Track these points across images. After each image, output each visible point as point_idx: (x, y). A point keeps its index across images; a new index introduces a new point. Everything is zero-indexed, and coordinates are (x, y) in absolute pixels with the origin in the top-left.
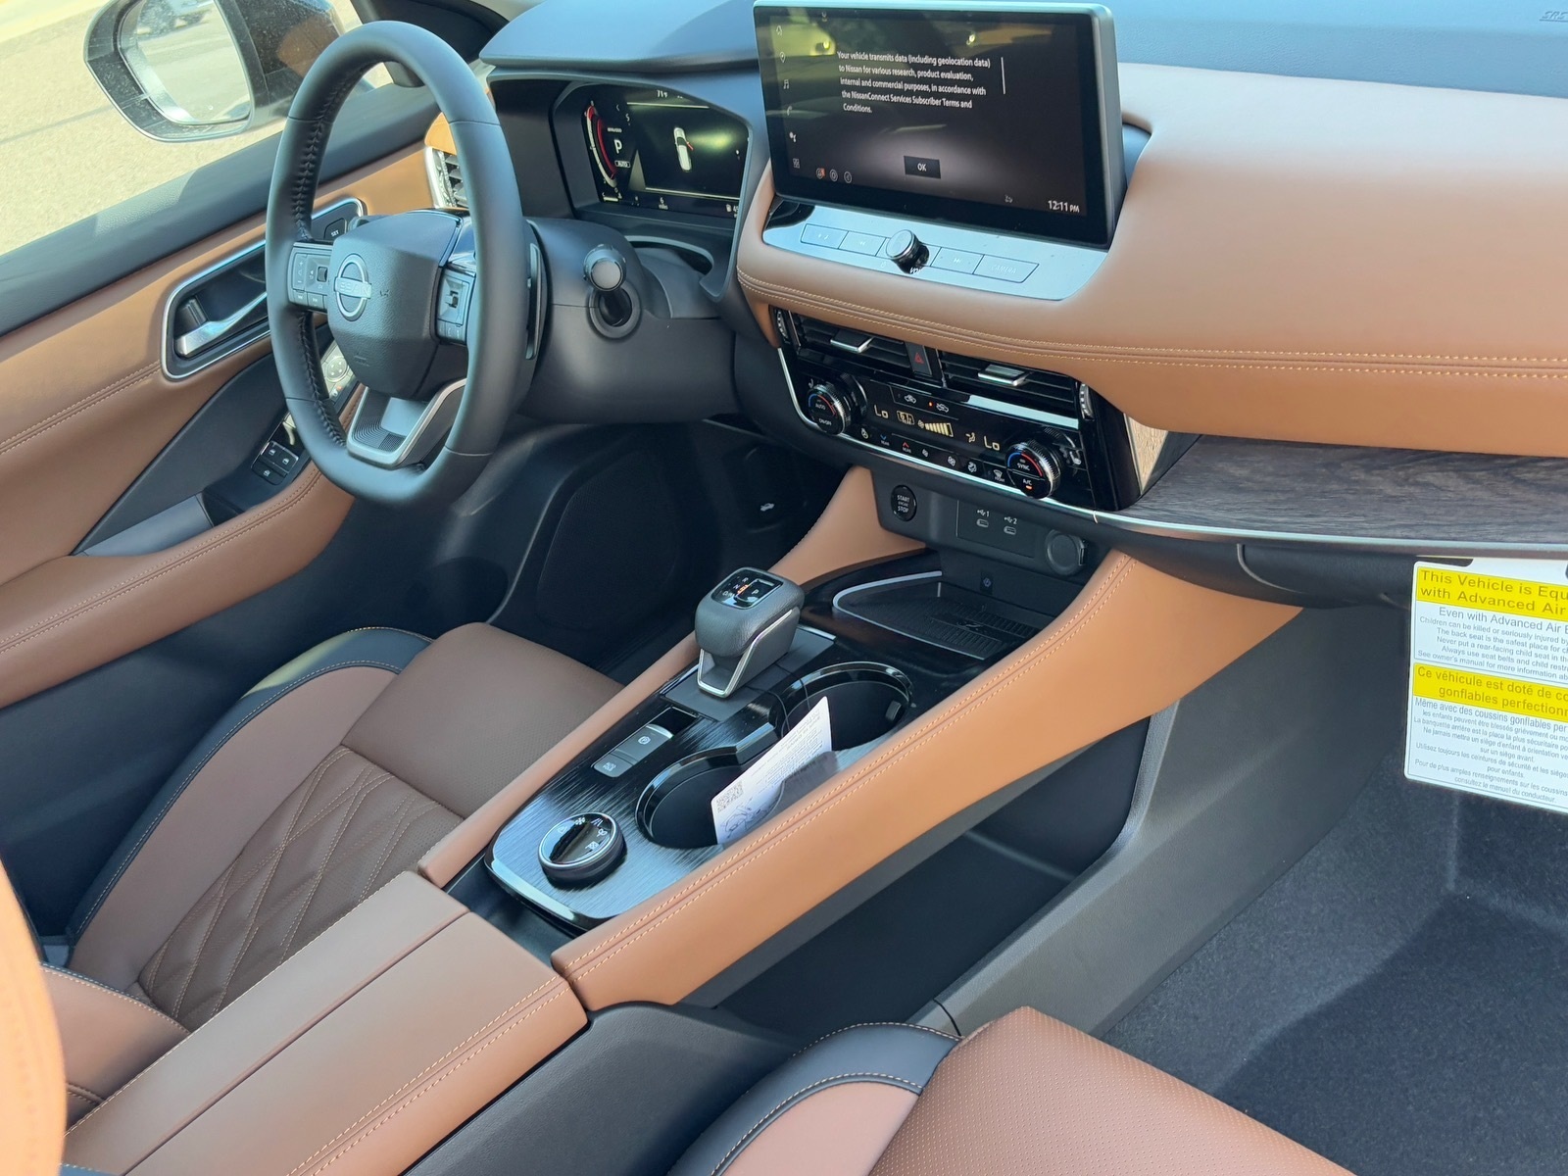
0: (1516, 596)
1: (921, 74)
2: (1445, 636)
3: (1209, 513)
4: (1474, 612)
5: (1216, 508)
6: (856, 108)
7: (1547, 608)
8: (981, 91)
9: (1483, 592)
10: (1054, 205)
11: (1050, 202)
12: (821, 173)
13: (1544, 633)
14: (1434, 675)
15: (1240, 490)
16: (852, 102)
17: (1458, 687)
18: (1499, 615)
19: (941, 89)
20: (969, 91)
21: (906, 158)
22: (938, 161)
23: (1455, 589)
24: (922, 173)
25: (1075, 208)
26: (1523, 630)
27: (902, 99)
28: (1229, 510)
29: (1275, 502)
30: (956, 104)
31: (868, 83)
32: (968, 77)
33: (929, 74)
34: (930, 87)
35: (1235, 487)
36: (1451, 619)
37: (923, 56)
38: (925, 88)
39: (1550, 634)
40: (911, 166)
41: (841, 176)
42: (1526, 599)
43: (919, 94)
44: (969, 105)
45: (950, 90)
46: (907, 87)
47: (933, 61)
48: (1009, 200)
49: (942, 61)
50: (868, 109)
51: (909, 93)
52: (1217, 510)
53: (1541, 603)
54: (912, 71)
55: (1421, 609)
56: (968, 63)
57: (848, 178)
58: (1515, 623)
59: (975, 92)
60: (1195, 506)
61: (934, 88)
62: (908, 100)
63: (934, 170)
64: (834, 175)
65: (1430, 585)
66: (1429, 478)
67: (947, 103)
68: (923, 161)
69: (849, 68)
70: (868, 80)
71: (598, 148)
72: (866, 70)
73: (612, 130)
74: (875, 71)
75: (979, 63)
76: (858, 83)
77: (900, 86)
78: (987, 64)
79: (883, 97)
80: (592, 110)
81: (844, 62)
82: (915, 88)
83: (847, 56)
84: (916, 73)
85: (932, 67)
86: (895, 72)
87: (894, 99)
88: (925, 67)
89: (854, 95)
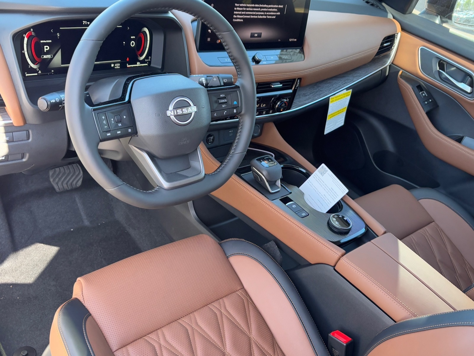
1: (262, 10)
4: (336, 101)
6: (238, 20)
7: (344, 97)
8: (279, 13)
10: (291, 40)
12: (218, 41)
16: (237, 18)
17: (333, 115)
19: (267, 13)
20: (275, 14)
21: (251, 33)
22: (261, 33)
23: (335, 99)
24: (256, 37)
25: (295, 40)
27: (254, 17)
30: (271, 17)
32: (276, 10)
33: (265, 10)
36: (334, 104)
37: (264, 5)
38: (263, 13)
39: (343, 100)
40: (252, 36)
43: (260, 15)
44: (275, 17)
45: (270, 13)
46: (257, 13)
47: (267, 6)
48: (279, 40)
49: (269, 6)
50: (242, 20)
51: (257, 15)
54: (260, 9)
55: (331, 105)
56: (277, 6)
59: (277, 14)
61: (265, 13)
62: (256, 17)
63: (260, 35)
65: (332, 100)
67: (268, 17)
68: (256, 33)
69: (238, 9)
70: (244, 12)
71: (30, 52)
72: (244, 9)
73: (44, 41)
74: (248, 9)
75: (280, 6)
76: (240, 13)
77: (254, 13)
78: (282, 6)
79: (248, 17)
80: (31, 33)
81: (237, 7)
82: (259, 13)
83: (238, 5)
84: (261, 9)
85: (266, 8)
86: (254, 9)
87: (252, 17)
88: (264, 8)
89: (238, 16)
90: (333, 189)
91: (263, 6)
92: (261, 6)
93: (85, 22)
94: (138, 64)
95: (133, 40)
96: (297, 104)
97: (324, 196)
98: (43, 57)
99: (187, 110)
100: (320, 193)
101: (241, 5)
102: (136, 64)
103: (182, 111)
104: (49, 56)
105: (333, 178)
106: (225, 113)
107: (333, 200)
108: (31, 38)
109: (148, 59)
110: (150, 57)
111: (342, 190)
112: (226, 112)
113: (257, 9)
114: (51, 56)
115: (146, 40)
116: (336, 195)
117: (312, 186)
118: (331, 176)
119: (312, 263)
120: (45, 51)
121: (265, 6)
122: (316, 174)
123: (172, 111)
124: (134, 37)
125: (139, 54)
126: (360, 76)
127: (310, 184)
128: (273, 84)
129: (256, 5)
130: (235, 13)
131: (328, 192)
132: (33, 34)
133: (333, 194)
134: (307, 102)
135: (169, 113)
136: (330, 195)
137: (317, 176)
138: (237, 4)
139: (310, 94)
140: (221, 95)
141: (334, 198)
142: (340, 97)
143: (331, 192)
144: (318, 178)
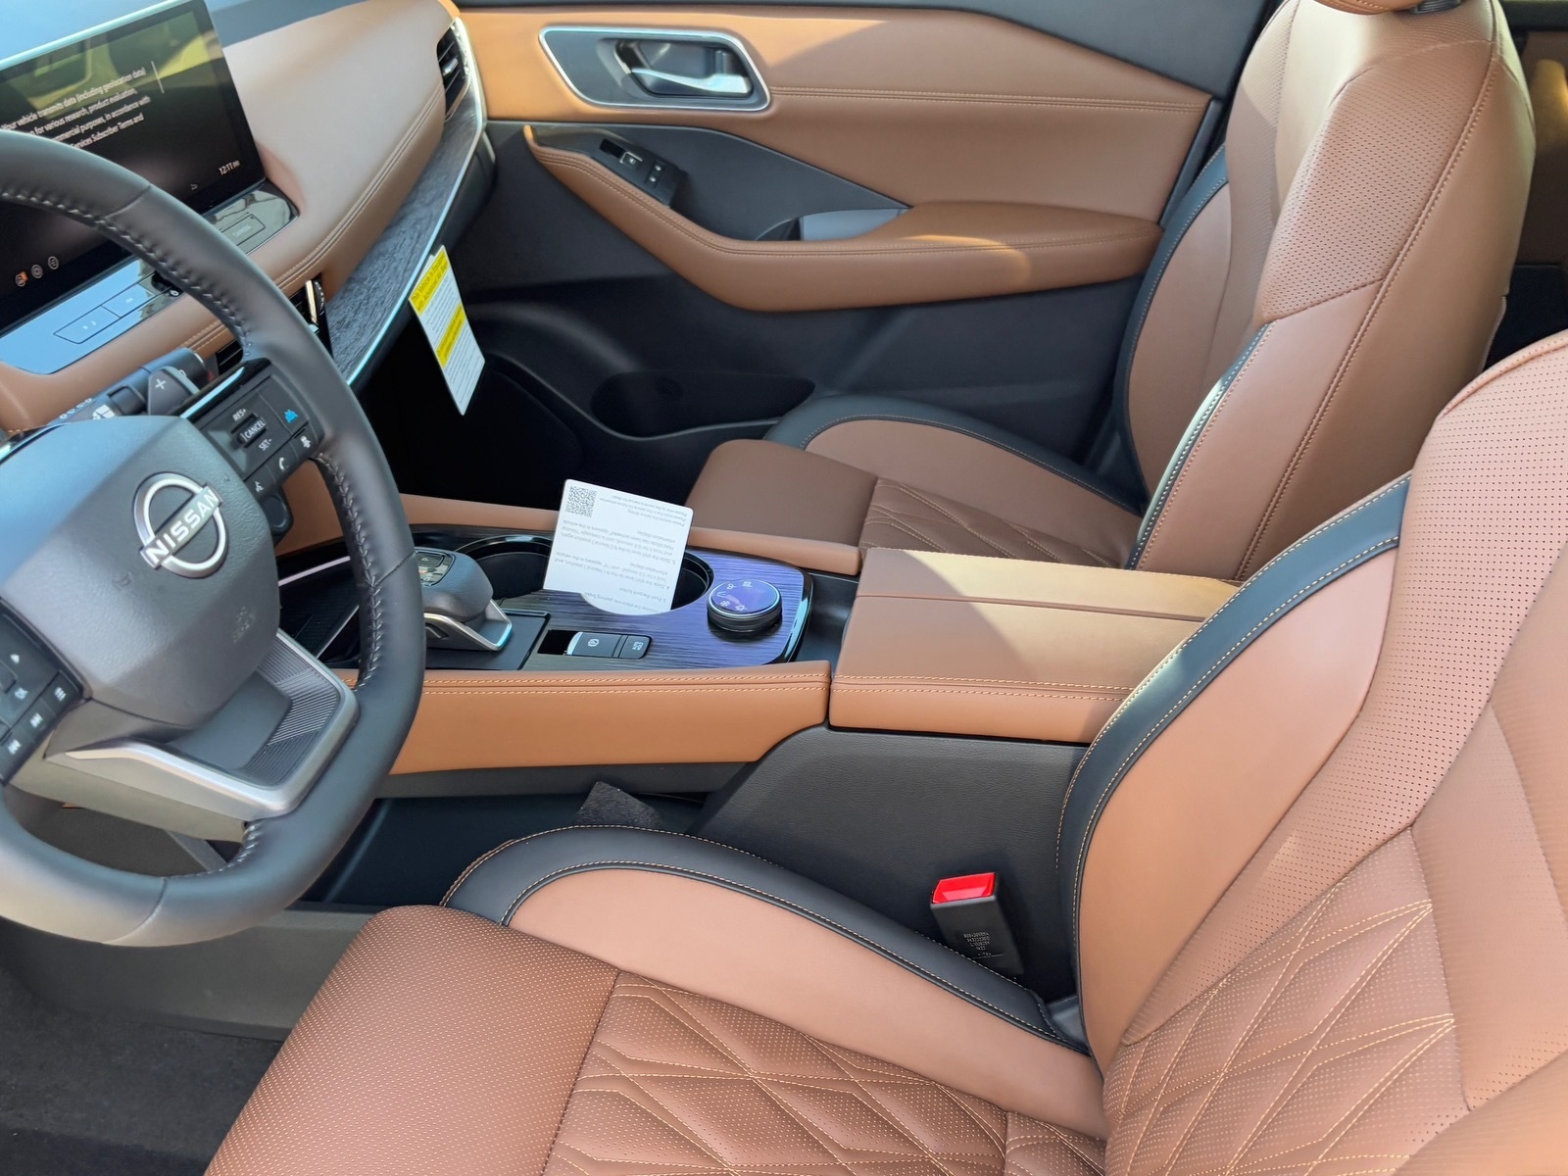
1: (92, 109)
2: (433, 326)
4: (430, 302)
7: (439, 277)
8: (145, 100)
10: (223, 170)
11: (220, 169)
12: (22, 279)
14: (441, 350)
17: (445, 348)
19: (113, 115)
20: (136, 105)
23: (422, 296)
25: (236, 164)
30: (130, 122)
32: (133, 90)
34: (105, 118)
36: (430, 314)
37: (88, 89)
38: (100, 121)
41: (44, 266)
42: (434, 279)
43: (94, 130)
44: (140, 118)
45: (121, 111)
46: (84, 128)
47: (100, 90)
48: (194, 187)
49: (106, 87)
51: (88, 133)
54: (84, 110)
55: (424, 318)
56: (129, 77)
57: (53, 263)
59: (142, 102)
61: (108, 117)
64: (37, 272)
65: (417, 305)
67: (123, 125)
72: (38, 131)
75: (136, 74)
77: (77, 130)
78: (142, 72)
82: (91, 125)
84: (88, 110)
85: (99, 97)
86: (69, 118)
88: (94, 100)
90: (646, 534)
91: (87, 94)
96: (346, 363)
97: (633, 568)
99: (197, 512)
100: (613, 567)
103: (184, 523)
105: (625, 502)
106: (282, 467)
107: (668, 561)
111: (672, 519)
112: (282, 459)
113: (78, 114)
116: (668, 543)
117: (580, 562)
118: (614, 500)
119: (754, 758)
121: (93, 91)
122: (565, 522)
123: (159, 543)
127: (568, 559)
129: (68, 103)
131: (637, 550)
133: (655, 547)
134: (364, 341)
135: (152, 555)
136: (648, 553)
137: (574, 527)
139: (356, 313)
140: (235, 413)
141: (666, 556)
142: (431, 283)
143: (645, 544)
144: (580, 529)
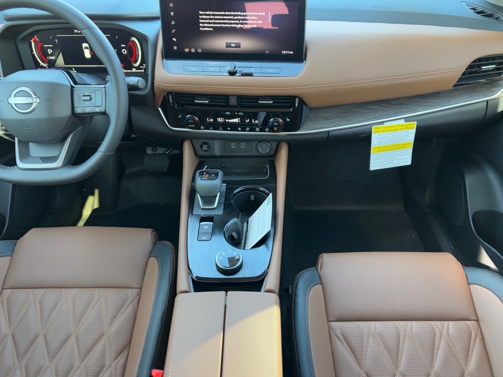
0: (395, 128)
1: (235, 18)
2: (379, 140)
3: (323, 126)
4: (385, 133)
5: (324, 124)
6: (206, 29)
7: (401, 129)
8: (261, 22)
9: (388, 129)
10: (284, 52)
11: (283, 51)
12: (187, 50)
13: (400, 134)
14: (376, 148)
15: (329, 119)
16: (204, 27)
17: (382, 149)
18: (391, 133)
19: (244, 22)
20: (255, 22)
21: (226, 43)
22: (240, 43)
23: (382, 129)
24: (233, 47)
25: (292, 53)
26: (396, 134)
27: (227, 25)
28: (328, 124)
29: (339, 120)
30: (249, 26)
31: (213, 21)
32: (256, 18)
33: (240, 17)
34: (239, 22)
35: (327, 118)
36: (381, 136)
38: (238, 22)
39: (402, 134)
40: (228, 46)
41: (196, 50)
42: (397, 128)
43: (234, 24)
44: (255, 26)
45: (248, 22)
46: (229, 22)
47: (242, 13)
48: (267, 52)
49: (245, 13)
50: (212, 29)
51: (230, 24)
52: (325, 125)
53: (399, 128)
54: (232, 17)
55: (374, 136)
56: (257, 14)
57: (200, 51)
58: (394, 133)
59: (258, 22)
60: (318, 125)
61: (241, 22)
62: (230, 26)
63: (238, 46)
64: (193, 50)
65: (376, 130)
66: (373, 107)
67: (246, 26)
68: (233, 43)
69: (204, 17)
70: (212, 20)
71: (38, 53)
72: (212, 17)
73: (47, 46)
74: (216, 17)
75: (260, 14)
76: (208, 21)
77: (226, 21)
78: (264, 14)
79: (219, 25)
80: (36, 39)
81: (202, 15)
82: (233, 22)
83: (203, 13)
84: (234, 17)
85: (241, 16)
86: (225, 17)
87: (224, 25)
88: (238, 15)
89: (206, 25)
90: (265, 224)
91: (236, 13)
92: (232, 13)
93: (76, 31)
94: (134, 70)
95: (124, 48)
98: (49, 58)
101: (206, 13)
102: (132, 70)
104: (53, 58)
106: (88, 111)
108: (36, 43)
109: (143, 66)
110: (144, 65)
111: (268, 226)
112: (89, 109)
113: (229, 17)
114: (55, 58)
115: (136, 49)
120: (49, 53)
121: (239, 13)
124: (125, 46)
125: (133, 61)
126: (432, 106)
128: (260, 100)
129: (227, 13)
130: (200, 21)
132: (37, 40)
135: (10, 100)
136: (262, 229)
138: (202, 11)
140: (86, 92)
142: (392, 128)
143: (263, 226)
